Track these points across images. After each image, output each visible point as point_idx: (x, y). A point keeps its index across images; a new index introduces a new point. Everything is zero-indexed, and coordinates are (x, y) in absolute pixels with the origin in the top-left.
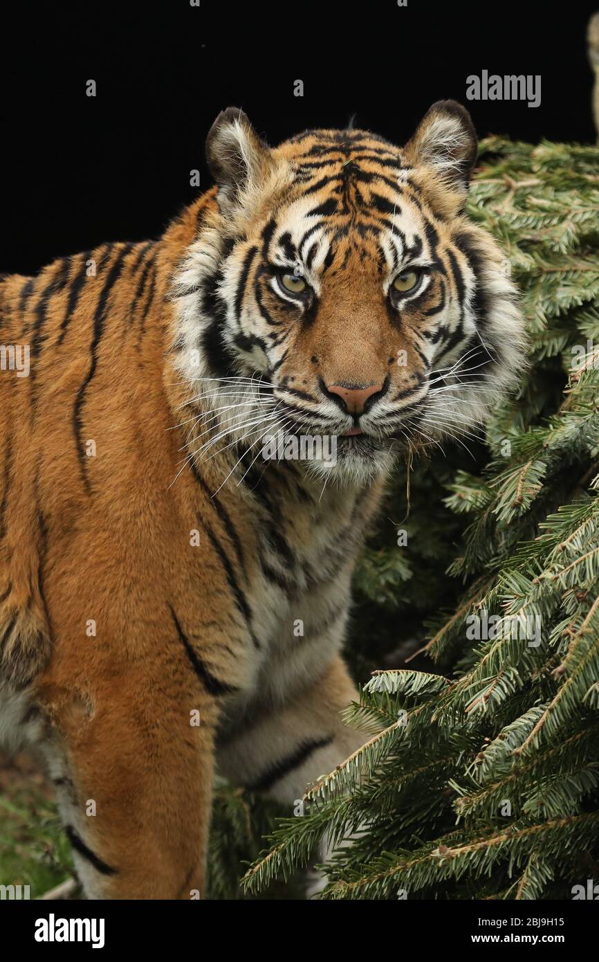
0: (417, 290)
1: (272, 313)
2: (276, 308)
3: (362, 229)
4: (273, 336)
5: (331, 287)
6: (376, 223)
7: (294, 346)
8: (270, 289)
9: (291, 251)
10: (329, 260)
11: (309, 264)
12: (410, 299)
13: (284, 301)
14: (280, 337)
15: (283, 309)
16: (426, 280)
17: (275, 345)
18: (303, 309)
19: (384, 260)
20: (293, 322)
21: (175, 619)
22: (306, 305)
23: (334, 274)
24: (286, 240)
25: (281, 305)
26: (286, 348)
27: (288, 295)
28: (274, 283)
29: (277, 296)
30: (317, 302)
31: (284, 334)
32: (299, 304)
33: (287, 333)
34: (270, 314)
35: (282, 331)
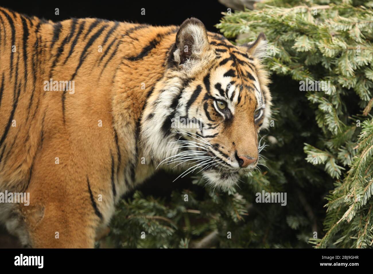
0: (259, 115)
1: (212, 116)
2: (214, 114)
3: (248, 87)
4: (209, 125)
5: (240, 111)
6: (251, 86)
7: (222, 133)
8: (213, 106)
9: (222, 92)
10: (239, 99)
11: (231, 99)
12: (257, 119)
13: (217, 112)
14: (213, 126)
15: (216, 115)
16: (262, 112)
17: (210, 128)
18: (224, 118)
19: (257, 104)
20: (220, 122)
21: (88, 183)
22: (226, 116)
23: (241, 106)
24: (218, 86)
25: (216, 113)
26: (217, 132)
27: (219, 110)
28: (214, 103)
29: (215, 109)
30: (232, 116)
31: (215, 126)
32: (223, 115)
33: (217, 126)
34: (210, 116)
35: (214, 124)
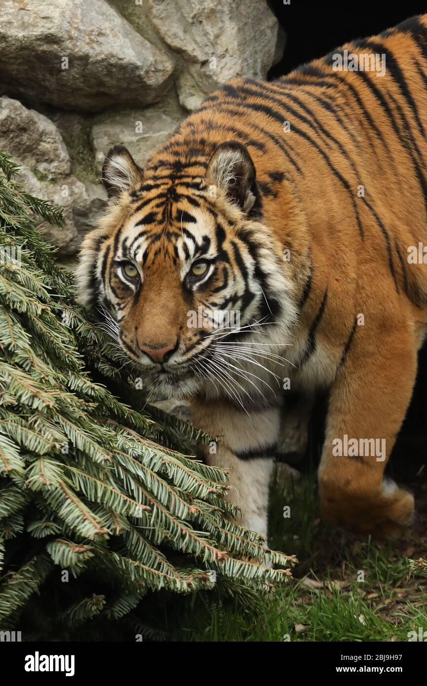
0: (206, 275)
1: (118, 291)
2: (119, 288)
3: (169, 235)
4: (118, 305)
5: (148, 276)
6: (177, 231)
7: (129, 314)
8: (116, 276)
9: (125, 251)
10: (145, 256)
11: (135, 259)
12: (202, 282)
13: (124, 284)
14: (122, 306)
15: (123, 289)
16: (212, 268)
17: (119, 309)
18: (135, 290)
20: (129, 298)
22: (136, 288)
23: (149, 267)
24: (124, 242)
25: (122, 286)
26: (124, 314)
27: (127, 279)
28: (119, 272)
29: (121, 280)
30: (141, 286)
31: (124, 305)
32: (133, 287)
33: (127, 304)
34: (117, 292)
35: (123, 303)
